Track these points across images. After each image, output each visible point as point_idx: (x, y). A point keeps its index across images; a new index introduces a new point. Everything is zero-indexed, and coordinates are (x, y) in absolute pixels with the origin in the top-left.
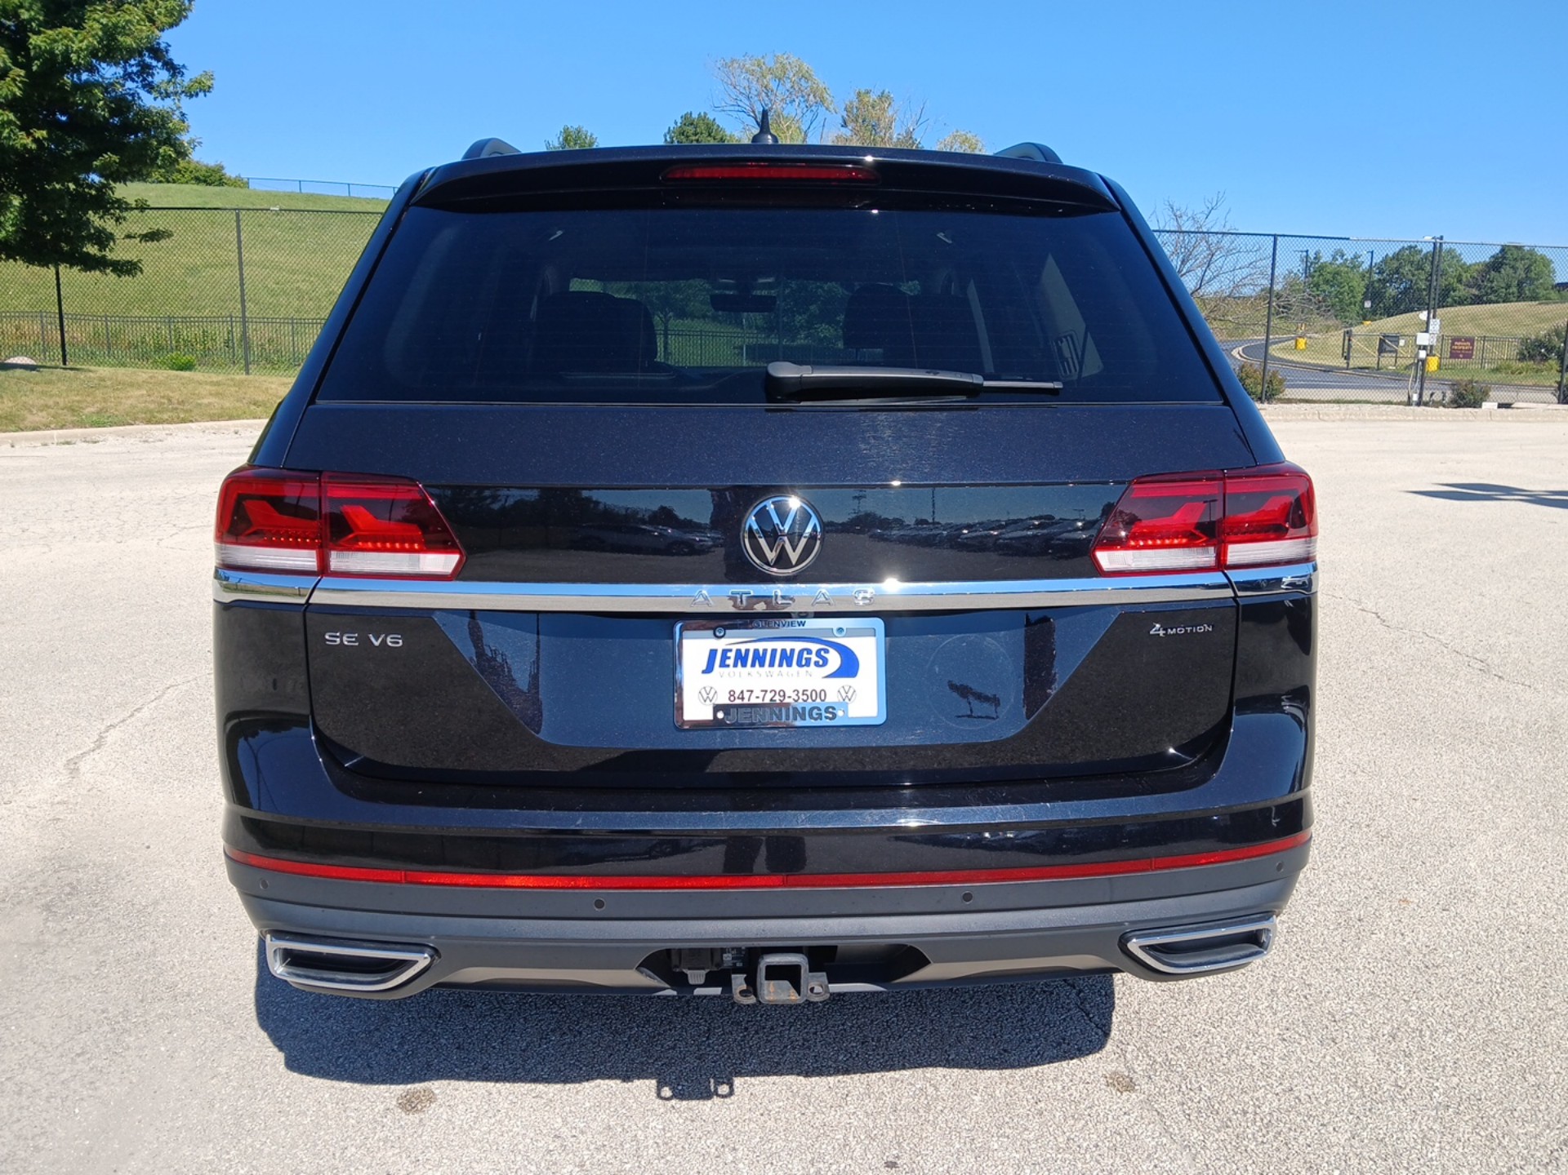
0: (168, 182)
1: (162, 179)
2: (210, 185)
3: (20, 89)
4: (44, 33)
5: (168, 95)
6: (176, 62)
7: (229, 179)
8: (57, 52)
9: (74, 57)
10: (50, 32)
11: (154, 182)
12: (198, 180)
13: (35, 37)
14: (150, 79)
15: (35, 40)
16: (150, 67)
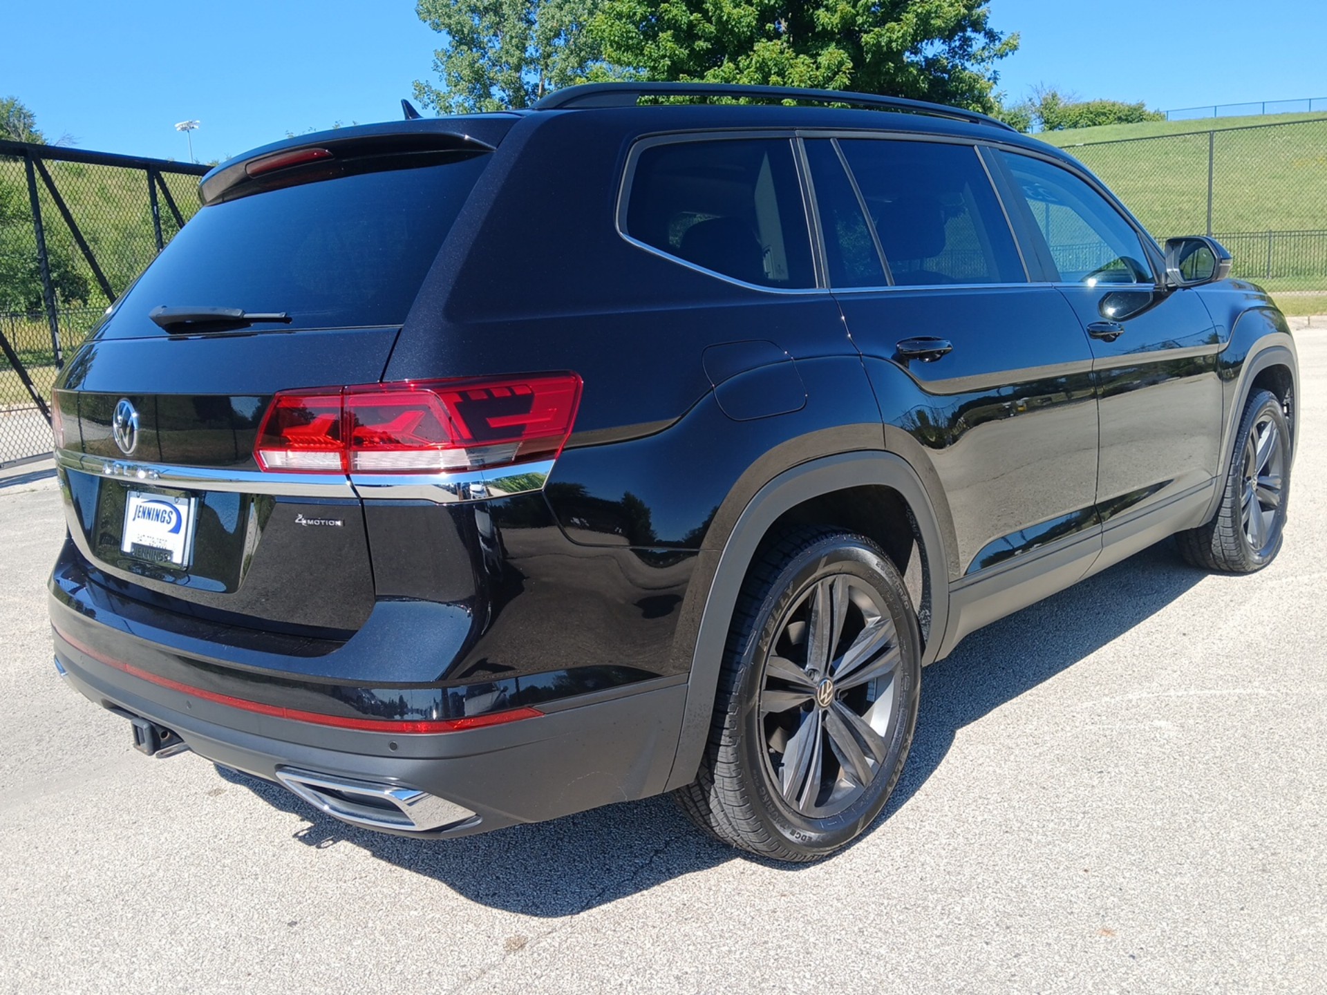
0: (1095, 124)
1: (1089, 123)
2: (1131, 122)
3: (849, 79)
4: (873, 31)
5: (983, 60)
6: (995, 31)
7: (1149, 115)
8: (883, 44)
9: (894, 45)
10: (876, 29)
11: (1083, 127)
12: (1120, 119)
13: (865, 36)
14: (969, 49)
15: (866, 38)
16: (970, 39)
